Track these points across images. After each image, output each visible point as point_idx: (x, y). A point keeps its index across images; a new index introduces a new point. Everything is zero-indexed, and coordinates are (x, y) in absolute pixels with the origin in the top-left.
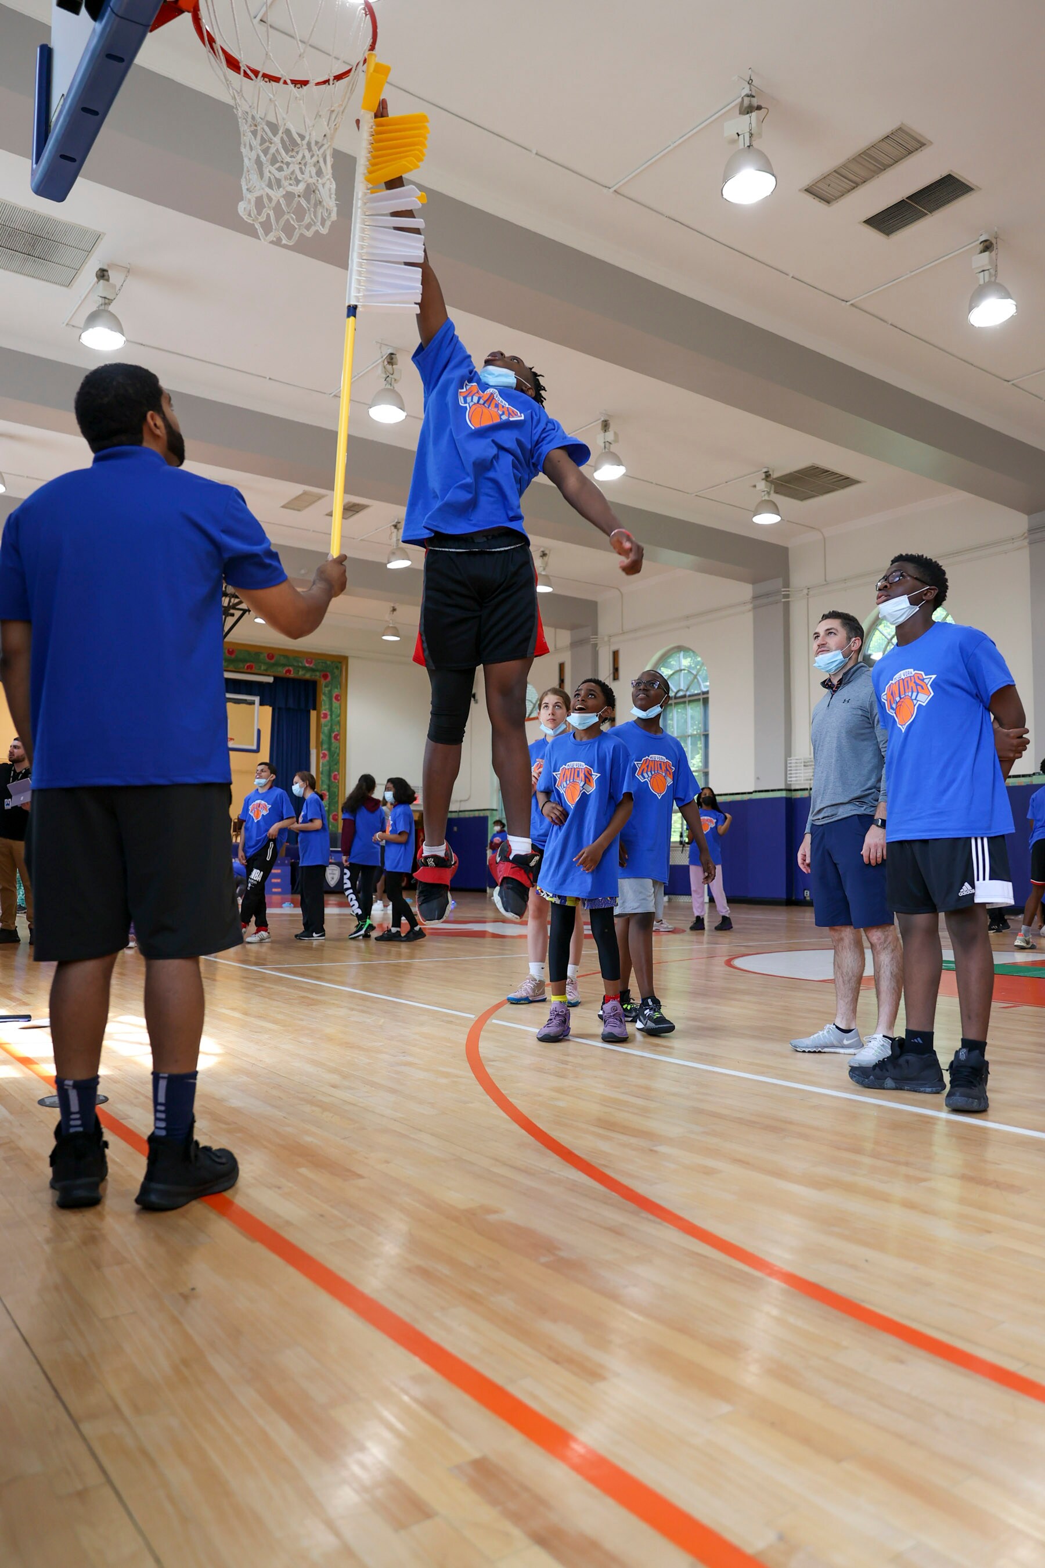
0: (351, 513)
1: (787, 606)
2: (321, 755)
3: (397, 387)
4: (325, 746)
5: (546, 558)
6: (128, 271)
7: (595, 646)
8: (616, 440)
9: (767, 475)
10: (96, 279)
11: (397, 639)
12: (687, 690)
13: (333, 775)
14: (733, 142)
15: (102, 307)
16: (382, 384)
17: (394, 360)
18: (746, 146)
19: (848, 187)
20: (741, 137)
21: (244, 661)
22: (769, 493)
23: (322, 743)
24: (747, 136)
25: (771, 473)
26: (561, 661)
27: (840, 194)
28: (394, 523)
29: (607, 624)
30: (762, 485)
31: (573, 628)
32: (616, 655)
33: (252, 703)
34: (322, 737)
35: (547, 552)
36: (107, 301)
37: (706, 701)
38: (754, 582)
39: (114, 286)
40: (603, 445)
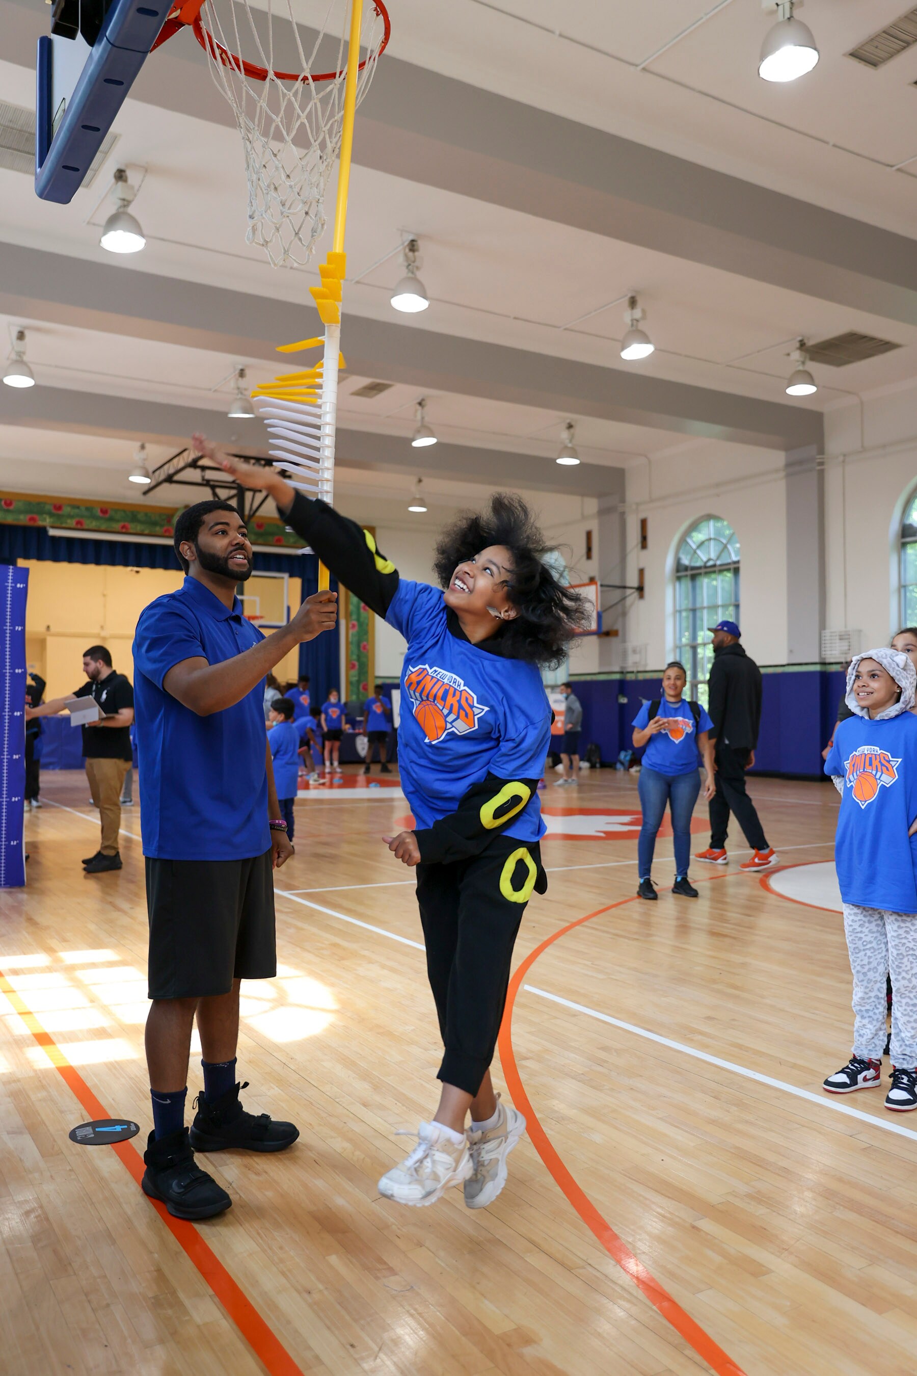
0: (375, 392)
1: (821, 475)
2: (350, 626)
3: (419, 275)
4: (354, 617)
5: (572, 430)
6: (146, 170)
7: (623, 514)
8: (644, 317)
9: (802, 344)
10: (113, 180)
11: (423, 510)
12: (718, 558)
13: (362, 645)
14: (773, 13)
15: (121, 210)
16: (404, 272)
17: (416, 247)
18: (786, 18)
19: (898, 47)
20: (781, 7)
21: (272, 534)
22: (803, 363)
23: (351, 615)
24: (787, 6)
25: (806, 341)
26: (588, 528)
27: (887, 55)
28: (419, 401)
29: (635, 492)
30: (796, 355)
31: (600, 495)
32: (644, 523)
33: (283, 578)
34: (351, 607)
35: (573, 423)
36: (126, 203)
37: (736, 571)
38: (787, 448)
39: (132, 187)
40: (630, 323)
